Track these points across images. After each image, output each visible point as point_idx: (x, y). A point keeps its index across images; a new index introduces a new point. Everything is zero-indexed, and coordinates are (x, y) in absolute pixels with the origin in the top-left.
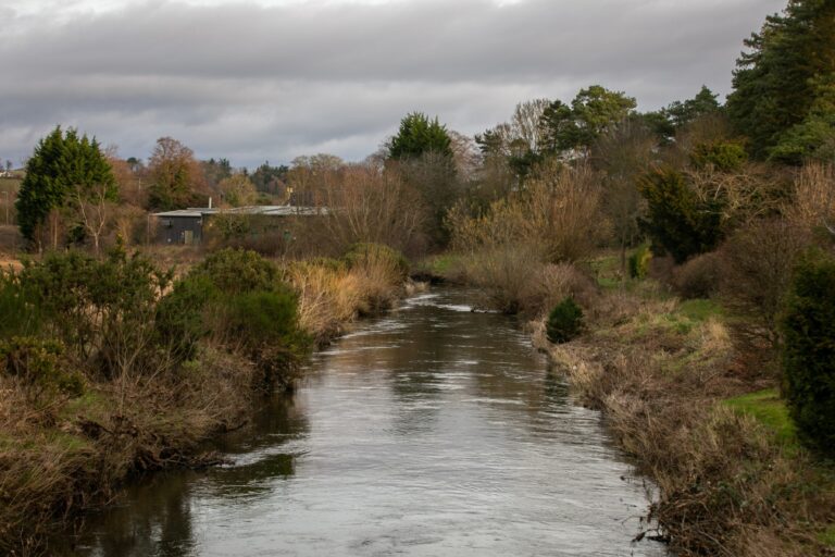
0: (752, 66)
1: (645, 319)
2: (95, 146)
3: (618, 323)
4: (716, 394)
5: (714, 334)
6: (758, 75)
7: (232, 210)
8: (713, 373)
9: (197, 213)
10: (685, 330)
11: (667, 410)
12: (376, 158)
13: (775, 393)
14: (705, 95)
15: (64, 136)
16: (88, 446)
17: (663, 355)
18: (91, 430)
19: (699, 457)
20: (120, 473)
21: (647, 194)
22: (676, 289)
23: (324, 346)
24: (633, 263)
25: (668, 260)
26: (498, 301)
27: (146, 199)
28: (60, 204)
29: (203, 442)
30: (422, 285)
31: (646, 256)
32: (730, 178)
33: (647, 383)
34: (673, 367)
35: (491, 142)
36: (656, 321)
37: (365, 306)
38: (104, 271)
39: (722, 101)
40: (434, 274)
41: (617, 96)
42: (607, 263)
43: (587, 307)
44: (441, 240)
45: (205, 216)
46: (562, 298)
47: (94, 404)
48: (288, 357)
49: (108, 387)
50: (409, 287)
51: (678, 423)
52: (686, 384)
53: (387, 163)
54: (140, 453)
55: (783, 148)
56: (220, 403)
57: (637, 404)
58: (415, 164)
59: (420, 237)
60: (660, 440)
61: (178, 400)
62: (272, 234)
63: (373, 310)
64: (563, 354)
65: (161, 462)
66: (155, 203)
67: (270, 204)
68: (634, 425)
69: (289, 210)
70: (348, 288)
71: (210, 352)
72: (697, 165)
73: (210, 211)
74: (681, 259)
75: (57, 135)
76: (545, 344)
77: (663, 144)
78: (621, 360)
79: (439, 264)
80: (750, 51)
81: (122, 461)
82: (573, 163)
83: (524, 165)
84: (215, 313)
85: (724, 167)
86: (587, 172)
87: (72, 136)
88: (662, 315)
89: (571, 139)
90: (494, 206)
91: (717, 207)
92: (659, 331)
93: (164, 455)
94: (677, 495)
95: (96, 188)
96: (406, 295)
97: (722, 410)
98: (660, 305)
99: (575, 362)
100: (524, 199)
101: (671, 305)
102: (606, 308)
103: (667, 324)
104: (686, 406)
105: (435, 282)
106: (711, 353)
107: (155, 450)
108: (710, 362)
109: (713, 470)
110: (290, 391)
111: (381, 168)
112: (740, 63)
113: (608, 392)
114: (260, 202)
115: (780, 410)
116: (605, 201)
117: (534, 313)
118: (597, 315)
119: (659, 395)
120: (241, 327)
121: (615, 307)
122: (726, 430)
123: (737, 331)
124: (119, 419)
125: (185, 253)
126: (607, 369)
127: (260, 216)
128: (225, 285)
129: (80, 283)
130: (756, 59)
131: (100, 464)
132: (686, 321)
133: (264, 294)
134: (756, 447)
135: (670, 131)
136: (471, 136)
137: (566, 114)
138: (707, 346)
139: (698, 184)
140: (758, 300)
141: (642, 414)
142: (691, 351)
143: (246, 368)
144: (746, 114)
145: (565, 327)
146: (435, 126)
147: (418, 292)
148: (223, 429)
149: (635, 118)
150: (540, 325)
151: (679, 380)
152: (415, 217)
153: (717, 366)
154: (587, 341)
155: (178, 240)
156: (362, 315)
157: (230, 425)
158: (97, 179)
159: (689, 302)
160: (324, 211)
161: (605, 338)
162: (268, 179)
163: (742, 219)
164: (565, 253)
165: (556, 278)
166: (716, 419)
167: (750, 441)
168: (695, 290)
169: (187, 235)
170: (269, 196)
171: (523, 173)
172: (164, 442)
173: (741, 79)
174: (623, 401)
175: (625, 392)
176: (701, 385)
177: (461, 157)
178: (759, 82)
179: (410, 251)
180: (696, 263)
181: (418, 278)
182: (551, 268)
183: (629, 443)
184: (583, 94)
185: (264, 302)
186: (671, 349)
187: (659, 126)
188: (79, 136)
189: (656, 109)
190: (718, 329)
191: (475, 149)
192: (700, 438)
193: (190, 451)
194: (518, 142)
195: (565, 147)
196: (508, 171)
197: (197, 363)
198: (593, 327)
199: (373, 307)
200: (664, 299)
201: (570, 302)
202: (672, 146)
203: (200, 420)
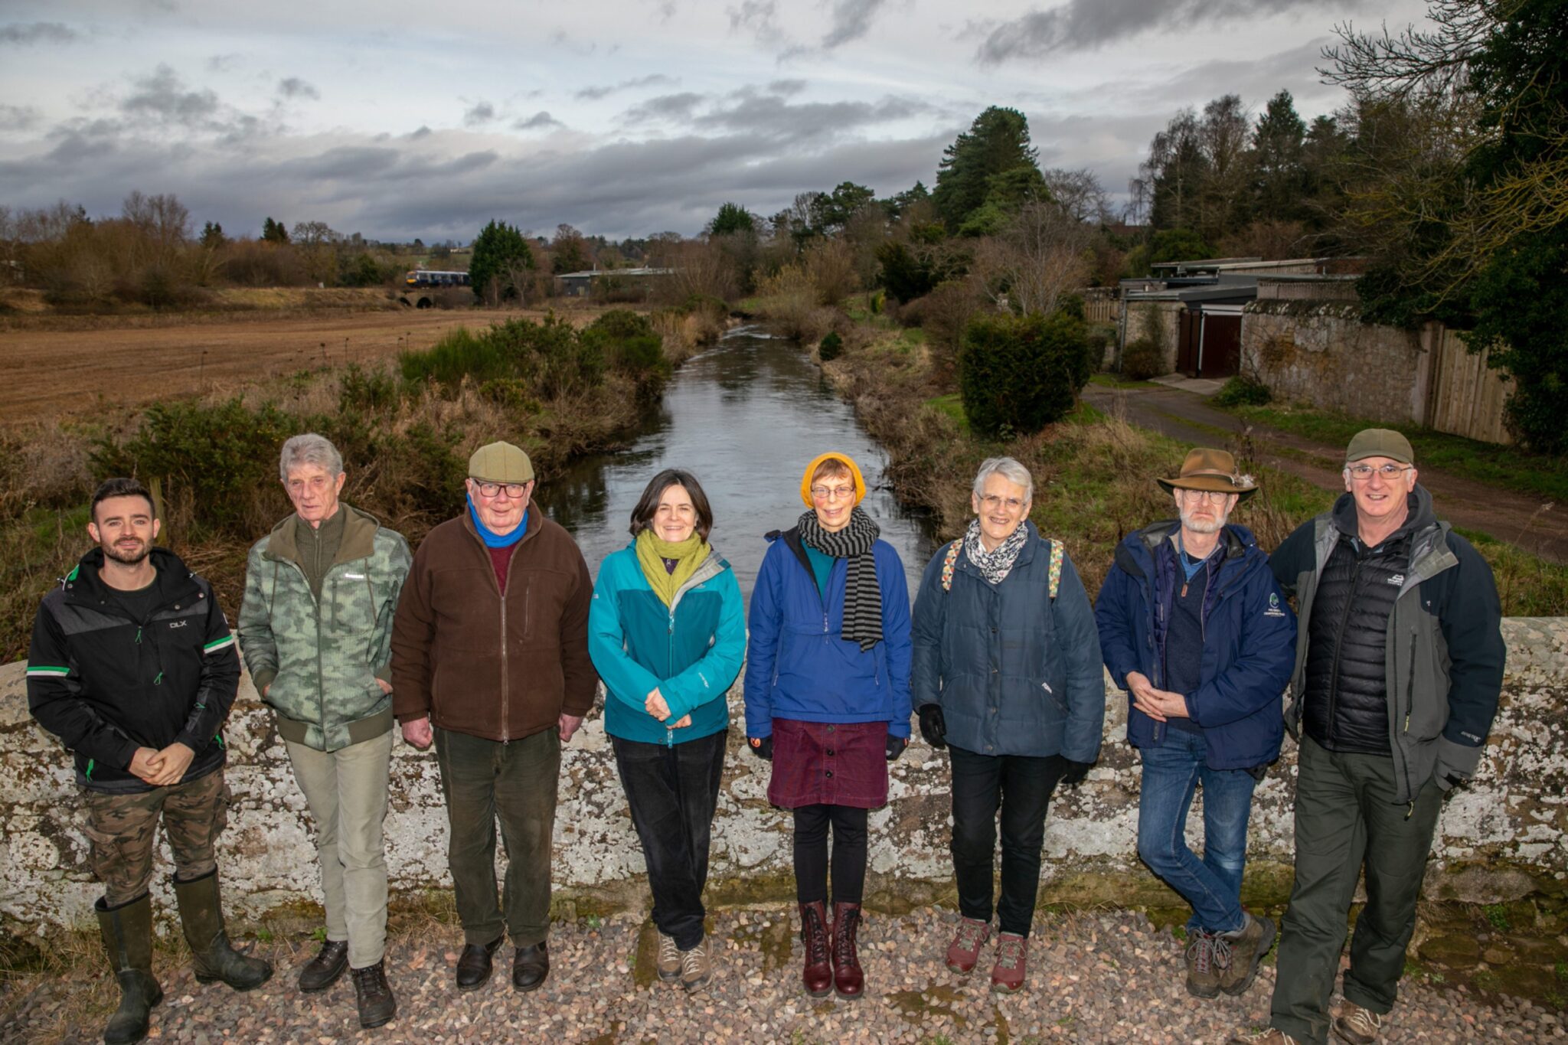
0: (949, 168)
1: (881, 344)
2: (518, 232)
3: (864, 347)
4: (924, 396)
5: (923, 355)
6: (955, 173)
7: (610, 273)
8: (923, 382)
9: (586, 274)
10: (906, 351)
11: (893, 407)
12: (703, 234)
13: (958, 396)
14: (919, 187)
15: (497, 226)
16: (545, 443)
17: (892, 369)
18: (545, 433)
19: (913, 438)
20: (564, 458)
21: (881, 259)
22: (901, 322)
23: (678, 366)
24: (874, 302)
25: (896, 301)
26: (787, 330)
27: (553, 266)
28: (497, 272)
29: (610, 436)
30: (737, 320)
31: (882, 299)
32: (935, 248)
33: (882, 389)
34: (898, 378)
35: (780, 220)
36: (888, 345)
37: (701, 337)
38: (543, 331)
39: (930, 191)
40: (745, 311)
41: (862, 189)
42: (857, 302)
43: (845, 335)
44: (749, 289)
45: (592, 277)
46: (829, 331)
47: (545, 419)
48: (657, 378)
49: (551, 405)
50: (729, 322)
51: (900, 416)
52: (906, 389)
53: (710, 237)
54: (575, 445)
55: (969, 225)
56: (619, 411)
57: (876, 403)
58: (729, 238)
59: (735, 288)
60: (890, 425)
61: (595, 412)
62: (637, 287)
63: (707, 341)
64: (831, 368)
65: (587, 450)
66: (559, 268)
67: (633, 267)
68: (874, 417)
69: (648, 271)
70: (691, 326)
71: (611, 379)
72: (914, 239)
73: (595, 273)
74: (904, 301)
75: (492, 225)
76: (819, 361)
77: (892, 222)
78: (865, 374)
79: (747, 305)
80: (948, 157)
81: (564, 450)
82: (833, 235)
83: (802, 236)
84: (611, 351)
85: (930, 241)
86: (843, 243)
87: (502, 226)
88: (892, 340)
89: (834, 219)
90: (783, 269)
91: (926, 267)
92: (890, 352)
93: (588, 446)
94: (898, 463)
95: (520, 261)
96: (727, 327)
97: (927, 409)
98: (891, 334)
99: (838, 373)
100: (801, 260)
101: (897, 333)
102: (857, 336)
103: (895, 347)
104: (906, 404)
105: (746, 317)
106: (921, 367)
107: (582, 443)
108: (921, 374)
109: (920, 446)
110: (659, 399)
111: (707, 240)
112: (942, 165)
113: (859, 395)
114: (627, 266)
115: (959, 406)
116: (855, 262)
117: (812, 339)
118: (851, 341)
119: (889, 397)
120: (627, 360)
121: (862, 336)
122: (929, 421)
123: (936, 358)
124: (562, 426)
125: (581, 302)
126: (858, 380)
127: (629, 276)
128: (615, 334)
129: (529, 340)
130: (952, 162)
131: (552, 453)
132: (906, 344)
133: (640, 339)
134: (945, 432)
135: (895, 212)
136: (766, 216)
137: (828, 201)
138: (919, 363)
139: (914, 252)
140: (948, 340)
141: (879, 410)
142: (909, 366)
143: (632, 387)
144: (945, 201)
145: (831, 351)
146: (742, 211)
147: (735, 325)
148: (621, 428)
149: (874, 203)
150: (815, 347)
151: (902, 386)
152: (730, 274)
153: (924, 377)
154: (845, 359)
155: (575, 294)
156: (699, 343)
157: (626, 424)
158: (520, 254)
159: (909, 330)
160: (671, 271)
161: (857, 357)
162: (631, 249)
163: (943, 274)
164: (830, 300)
165: (824, 318)
166: (923, 414)
167: (941, 427)
168: (913, 322)
169: (581, 290)
170: (633, 261)
171: (801, 242)
172: (587, 438)
173: (942, 176)
174: (868, 401)
175: (869, 394)
176: (914, 390)
177: (759, 231)
178: (954, 179)
179: (728, 297)
180: (914, 305)
181: (735, 315)
182: (823, 311)
183: (871, 428)
184: (839, 187)
185: (641, 344)
186: (897, 365)
187: (890, 209)
188: (507, 226)
189: (887, 197)
190: (926, 352)
191: (770, 226)
192: (913, 428)
193: (603, 442)
194: (798, 221)
195: (829, 224)
196: (791, 241)
197: (604, 387)
198: (848, 349)
199: (707, 337)
200: (894, 329)
201: (834, 334)
202: (898, 223)
203: (608, 422)
